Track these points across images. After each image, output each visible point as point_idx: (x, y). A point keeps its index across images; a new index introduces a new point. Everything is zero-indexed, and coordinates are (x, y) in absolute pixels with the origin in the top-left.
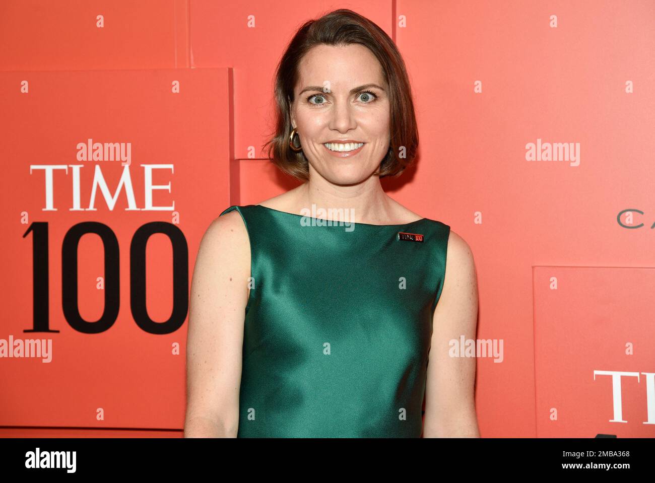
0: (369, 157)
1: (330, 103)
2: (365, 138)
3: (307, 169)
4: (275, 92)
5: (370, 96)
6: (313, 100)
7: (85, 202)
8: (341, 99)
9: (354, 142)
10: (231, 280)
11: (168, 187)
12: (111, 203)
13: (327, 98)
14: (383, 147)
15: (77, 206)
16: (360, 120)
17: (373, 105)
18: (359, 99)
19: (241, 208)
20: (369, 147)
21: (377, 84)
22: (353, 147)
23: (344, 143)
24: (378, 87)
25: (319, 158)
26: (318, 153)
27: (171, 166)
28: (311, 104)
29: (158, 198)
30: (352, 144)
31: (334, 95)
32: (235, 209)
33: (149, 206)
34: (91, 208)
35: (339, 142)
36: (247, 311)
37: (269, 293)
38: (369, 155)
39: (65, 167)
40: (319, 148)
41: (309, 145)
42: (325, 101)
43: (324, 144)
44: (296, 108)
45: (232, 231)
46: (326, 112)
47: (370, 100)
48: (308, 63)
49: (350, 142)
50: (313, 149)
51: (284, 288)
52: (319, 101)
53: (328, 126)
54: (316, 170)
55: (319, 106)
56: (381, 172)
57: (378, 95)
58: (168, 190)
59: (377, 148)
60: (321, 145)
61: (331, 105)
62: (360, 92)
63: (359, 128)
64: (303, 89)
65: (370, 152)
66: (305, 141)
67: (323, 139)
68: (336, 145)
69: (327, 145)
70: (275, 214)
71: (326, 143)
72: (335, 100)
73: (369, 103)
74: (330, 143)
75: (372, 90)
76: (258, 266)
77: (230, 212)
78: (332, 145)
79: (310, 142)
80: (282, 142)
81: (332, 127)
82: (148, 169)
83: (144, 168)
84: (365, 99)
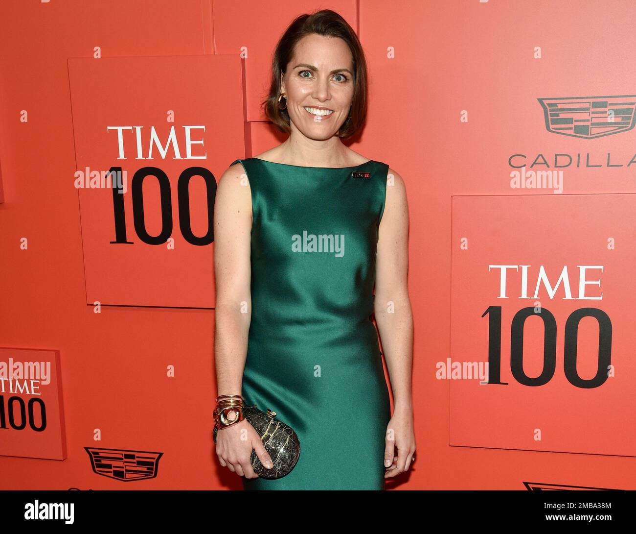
0: (335, 122)
1: (314, 78)
2: (335, 108)
3: (289, 125)
4: (273, 64)
5: (342, 78)
6: (302, 74)
7: (145, 153)
8: (323, 76)
9: (327, 109)
10: (239, 212)
11: (202, 142)
12: (163, 154)
13: (312, 74)
14: (345, 115)
15: (140, 156)
16: (333, 94)
17: (343, 84)
18: (334, 79)
19: (242, 161)
20: (337, 114)
21: (348, 69)
22: (326, 113)
23: (320, 109)
24: (349, 72)
25: (300, 117)
26: (301, 115)
27: (203, 127)
28: (301, 77)
29: (196, 150)
30: (326, 111)
31: (319, 73)
32: (239, 162)
33: (189, 156)
34: (150, 157)
35: (317, 108)
36: (252, 233)
37: (265, 220)
38: (336, 120)
39: (130, 128)
40: (302, 110)
41: (294, 106)
42: (310, 76)
43: (305, 107)
44: (288, 78)
45: (237, 178)
46: (310, 84)
47: (341, 81)
48: (303, 46)
49: (324, 109)
50: (296, 111)
51: (276, 217)
52: (306, 75)
53: (311, 94)
54: (296, 126)
55: (306, 79)
56: (340, 134)
57: (348, 78)
58: (202, 144)
59: (340, 116)
60: (303, 108)
61: (315, 80)
62: (336, 74)
63: (332, 100)
64: (296, 65)
65: (336, 118)
66: (292, 103)
67: (305, 103)
68: (315, 109)
69: (307, 109)
70: (266, 164)
71: (307, 107)
72: (318, 77)
73: (341, 82)
74: (310, 107)
75: (345, 73)
76: (257, 201)
77: (236, 164)
78: (312, 109)
79: (295, 105)
80: (275, 102)
81: (315, 96)
82: (188, 129)
83: (185, 128)
84: (339, 79)
